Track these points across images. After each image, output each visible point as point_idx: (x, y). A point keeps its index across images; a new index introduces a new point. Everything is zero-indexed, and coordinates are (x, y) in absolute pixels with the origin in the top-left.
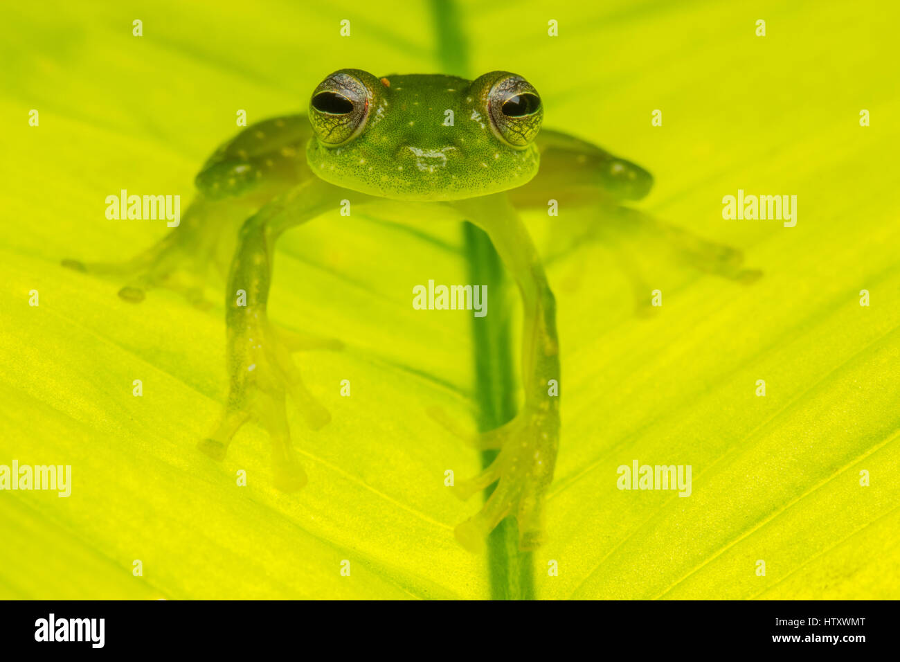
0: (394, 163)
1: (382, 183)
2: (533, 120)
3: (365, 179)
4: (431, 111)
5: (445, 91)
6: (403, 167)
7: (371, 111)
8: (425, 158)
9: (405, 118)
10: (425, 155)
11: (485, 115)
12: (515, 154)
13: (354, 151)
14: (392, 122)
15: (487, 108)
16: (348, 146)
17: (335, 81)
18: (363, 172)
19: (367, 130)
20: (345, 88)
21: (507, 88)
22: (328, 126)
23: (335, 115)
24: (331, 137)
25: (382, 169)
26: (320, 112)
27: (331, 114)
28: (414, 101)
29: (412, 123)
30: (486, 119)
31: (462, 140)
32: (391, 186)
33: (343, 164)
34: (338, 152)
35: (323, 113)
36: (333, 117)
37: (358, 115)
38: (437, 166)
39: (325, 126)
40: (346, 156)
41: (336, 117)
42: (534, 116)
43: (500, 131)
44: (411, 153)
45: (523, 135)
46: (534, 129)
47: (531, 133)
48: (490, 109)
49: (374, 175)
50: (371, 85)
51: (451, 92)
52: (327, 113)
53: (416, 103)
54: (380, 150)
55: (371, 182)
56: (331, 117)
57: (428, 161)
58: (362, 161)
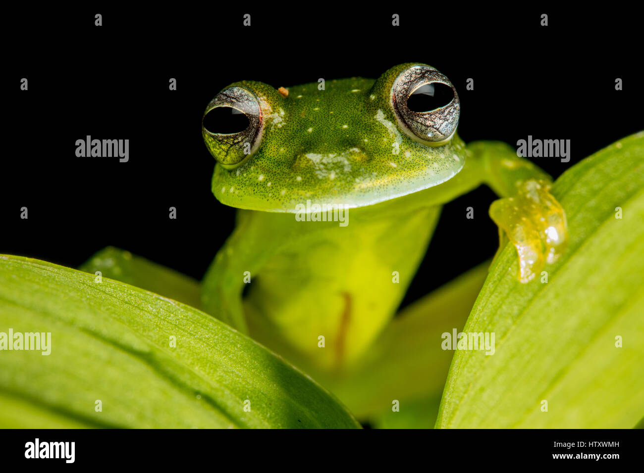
0: (292, 174)
1: (282, 197)
2: (446, 112)
3: (265, 196)
4: (331, 115)
5: (348, 93)
6: (302, 177)
7: (267, 122)
8: (324, 164)
9: (304, 125)
10: (324, 161)
11: (390, 110)
12: (431, 151)
13: (252, 168)
14: (289, 132)
15: (391, 104)
16: (247, 164)
17: (226, 95)
18: (262, 189)
19: (264, 143)
20: (237, 100)
21: (412, 79)
22: (223, 147)
23: (229, 135)
24: (228, 158)
25: (281, 183)
26: (213, 134)
27: (225, 135)
28: (314, 106)
29: (310, 130)
30: (392, 115)
31: (366, 140)
32: (291, 199)
33: (242, 184)
34: (238, 173)
35: (216, 134)
36: (227, 138)
37: (254, 129)
38: (338, 171)
39: (220, 148)
40: (245, 175)
41: (230, 137)
42: (447, 108)
43: (409, 127)
44: (308, 161)
45: (438, 129)
46: (449, 121)
47: (447, 126)
48: (396, 104)
49: (273, 191)
50: (264, 94)
51: (355, 93)
52: (220, 134)
53: (317, 109)
54: (279, 163)
55: (270, 199)
56: (225, 138)
57: (327, 168)
58: (261, 178)
